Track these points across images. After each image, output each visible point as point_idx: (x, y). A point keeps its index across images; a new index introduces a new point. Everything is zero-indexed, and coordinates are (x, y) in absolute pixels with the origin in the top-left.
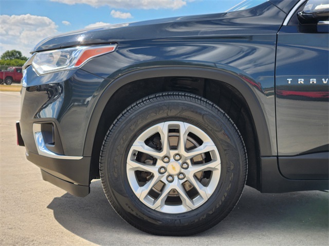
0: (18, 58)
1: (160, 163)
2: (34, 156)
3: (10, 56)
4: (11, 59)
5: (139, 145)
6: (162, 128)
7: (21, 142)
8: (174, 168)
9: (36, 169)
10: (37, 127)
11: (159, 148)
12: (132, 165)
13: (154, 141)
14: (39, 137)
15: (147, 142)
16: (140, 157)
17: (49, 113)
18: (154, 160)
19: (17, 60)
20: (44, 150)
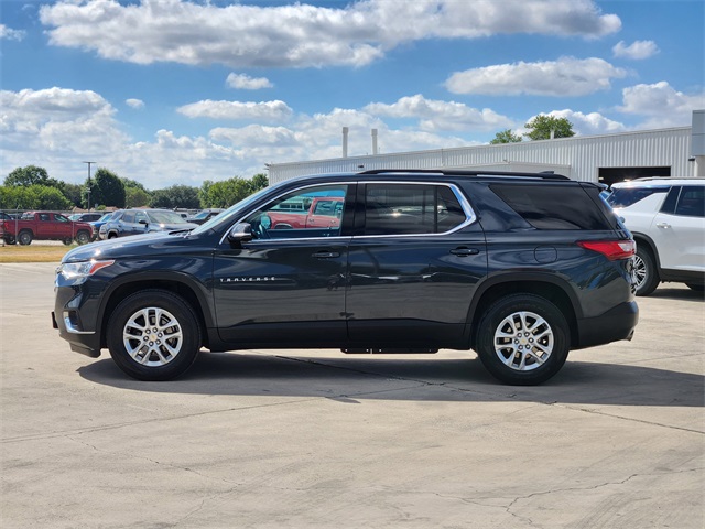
0: (39, 182)
1: (144, 334)
2: (65, 334)
3: (22, 179)
4: (25, 185)
5: (131, 323)
6: (145, 312)
7: (55, 326)
8: (153, 337)
9: (66, 344)
10: (66, 314)
11: (144, 325)
12: (126, 336)
13: (140, 321)
14: (67, 320)
15: (136, 321)
16: (133, 331)
17: (74, 304)
18: (141, 332)
19: (39, 187)
20: (70, 329)
